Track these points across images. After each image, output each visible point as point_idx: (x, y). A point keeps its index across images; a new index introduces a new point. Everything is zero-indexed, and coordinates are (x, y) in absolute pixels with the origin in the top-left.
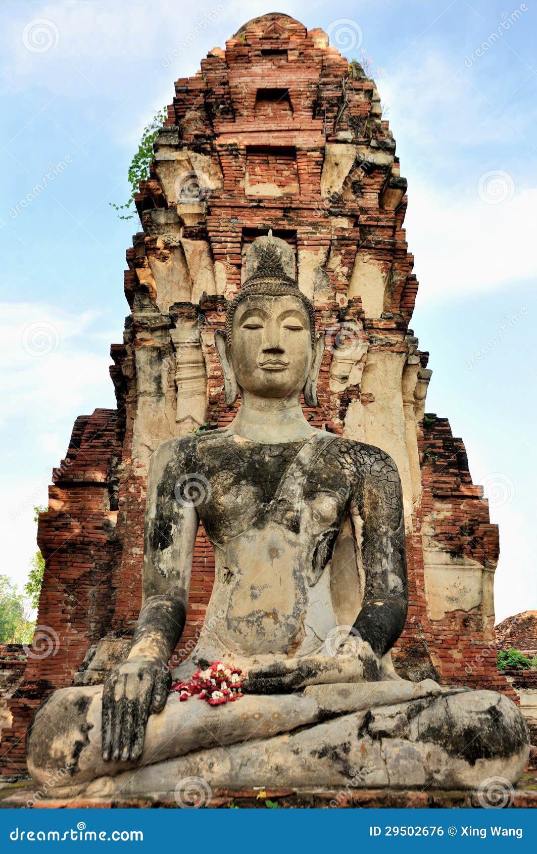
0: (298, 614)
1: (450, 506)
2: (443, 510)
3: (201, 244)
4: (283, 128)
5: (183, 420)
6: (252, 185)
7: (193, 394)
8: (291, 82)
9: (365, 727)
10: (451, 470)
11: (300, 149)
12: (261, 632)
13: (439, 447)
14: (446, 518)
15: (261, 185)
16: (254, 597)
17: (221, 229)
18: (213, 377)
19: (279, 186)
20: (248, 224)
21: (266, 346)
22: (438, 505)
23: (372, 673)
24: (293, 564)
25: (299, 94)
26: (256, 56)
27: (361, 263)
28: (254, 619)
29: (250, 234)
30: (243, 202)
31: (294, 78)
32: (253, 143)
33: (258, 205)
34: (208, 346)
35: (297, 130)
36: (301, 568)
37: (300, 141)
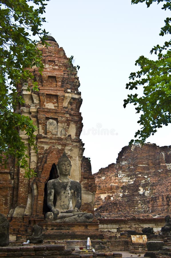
0: (69, 205)
1: (87, 180)
2: (85, 181)
3: (35, 119)
4: (55, 89)
5: (32, 162)
6: (47, 103)
7: (34, 156)
8: (56, 75)
9: (78, 216)
10: (88, 172)
11: (59, 96)
12: (64, 207)
13: (85, 166)
14: (86, 183)
15: (49, 103)
16: (64, 202)
17: (41, 117)
18: (39, 153)
19: (53, 104)
20: (47, 116)
21: (65, 169)
22: (84, 180)
23: (78, 211)
24: (68, 199)
25: (58, 78)
26: (47, 62)
27: (71, 124)
28: (64, 205)
29: (48, 118)
30: (46, 110)
31: (57, 73)
32: (48, 93)
33: (49, 111)
34: (38, 146)
35: (59, 90)
36: (69, 199)
37: (59, 93)
